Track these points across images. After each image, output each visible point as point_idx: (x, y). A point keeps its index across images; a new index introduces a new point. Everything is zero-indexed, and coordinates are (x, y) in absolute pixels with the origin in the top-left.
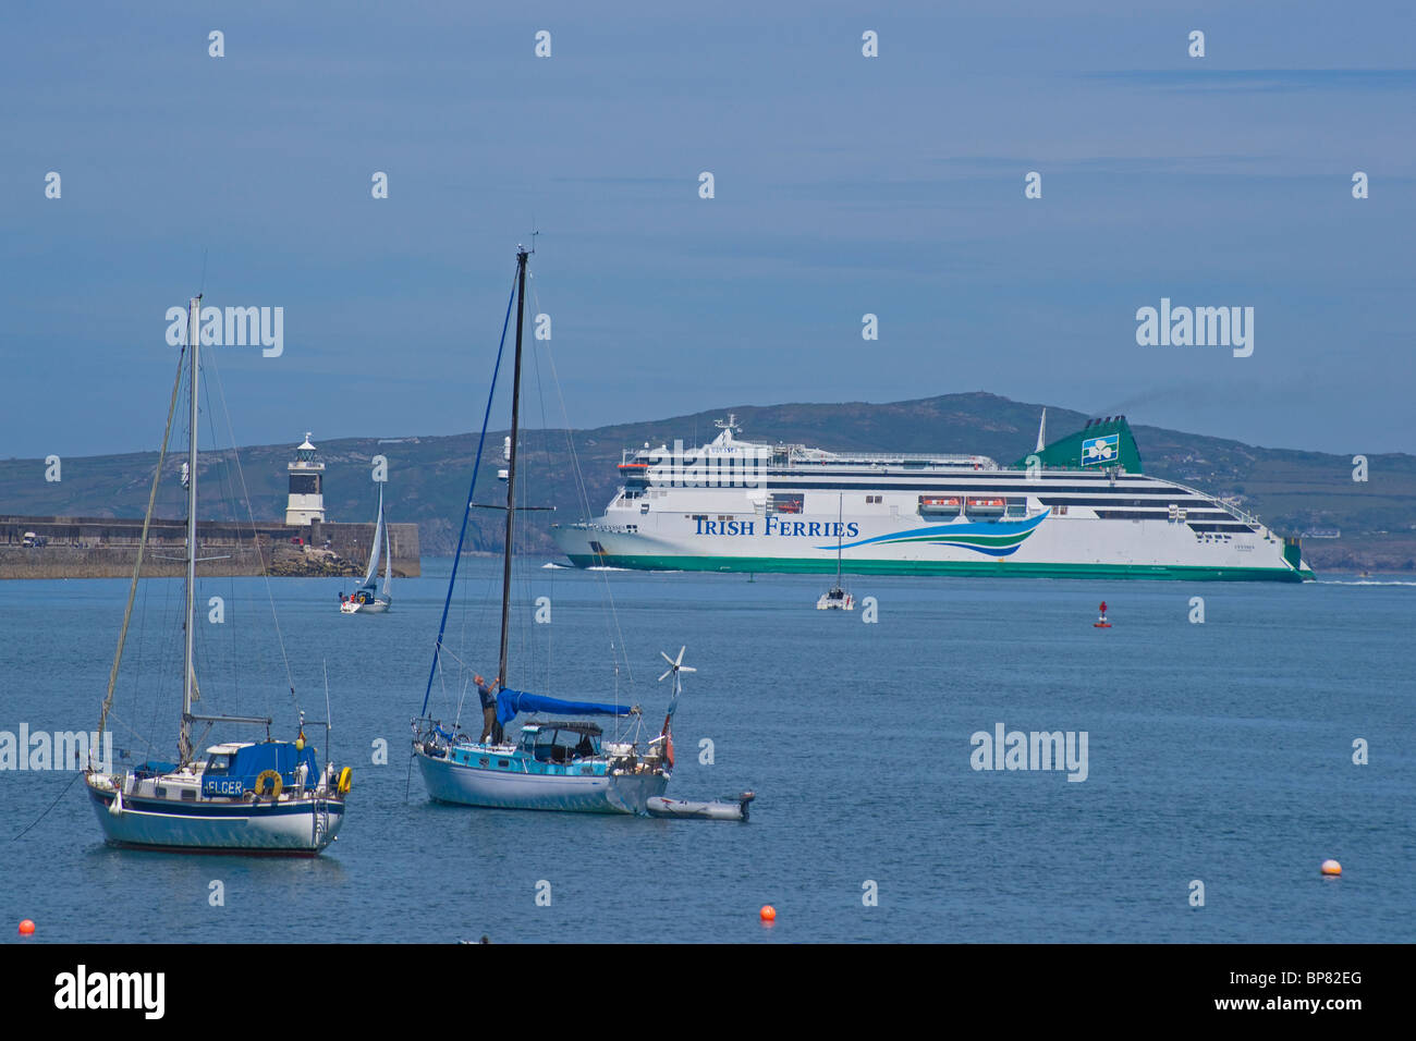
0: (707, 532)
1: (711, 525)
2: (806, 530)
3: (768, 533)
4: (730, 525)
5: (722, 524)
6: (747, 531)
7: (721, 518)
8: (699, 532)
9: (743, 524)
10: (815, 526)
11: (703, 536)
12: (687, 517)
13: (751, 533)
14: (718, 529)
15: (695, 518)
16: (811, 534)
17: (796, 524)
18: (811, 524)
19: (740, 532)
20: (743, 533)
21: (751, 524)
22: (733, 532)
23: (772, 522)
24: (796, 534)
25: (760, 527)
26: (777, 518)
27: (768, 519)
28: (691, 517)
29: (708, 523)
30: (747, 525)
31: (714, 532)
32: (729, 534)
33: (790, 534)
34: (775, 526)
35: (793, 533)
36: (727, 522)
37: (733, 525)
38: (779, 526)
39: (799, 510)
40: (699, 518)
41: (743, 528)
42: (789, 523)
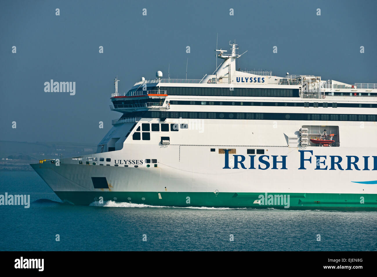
0: (236, 167)
1: (240, 159)
2: (344, 164)
3: (302, 167)
4: (261, 159)
5: (252, 158)
6: (279, 165)
7: (250, 151)
8: (227, 166)
9: (275, 157)
10: (353, 160)
11: (232, 171)
12: (213, 150)
13: (284, 167)
14: (247, 163)
15: (221, 151)
16: (349, 168)
17: (333, 158)
18: (349, 158)
19: (272, 166)
20: (275, 167)
21: (284, 158)
22: (264, 166)
23: (307, 155)
24: (333, 168)
25: (293, 161)
26: (312, 152)
27: (302, 153)
28: (217, 151)
29: (236, 157)
30: (279, 159)
31: (243, 167)
32: (260, 168)
33: (326, 169)
34: (310, 160)
35: (330, 167)
36: (257, 156)
37: (265, 159)
38: (314, 159)
39: (336, 143)
40: (226, 152)
41: (275, 162)
42: (325, 157)
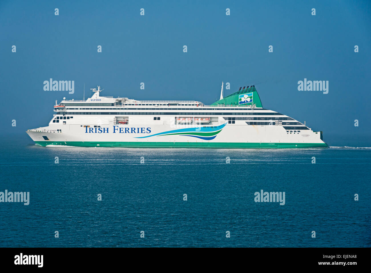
0: (90, 132)
1: (91, 129)
2: (130, 131)
3: (114, 132)
4: (99, 129)
5: (96, 129)
6: (106, 131)
7: (95, 126)
8: (87, 132)
9: (104, 129)
10: (133, 129)
11: (88, 133)
12: (81, 126)
13: (108, 132)
14: (94, 131)
15: (84, 126)
16: (132, 132)
17: (126, 129)
18: (132, 128)
19: (103, 132)
20: (104, 132)
21: (108, 129)
22: (100, 132)
23: (116, 128)
24: (126, 132)
25: (111, 130)
26: (118, 126)
27: (114, 127)
28: (83, 126)
29: (90, 128)
30: (106, 129)
31: (93, 132)
32: (99, 132)
33: (123, 133)
34: (117, 129)
35: (125, 132)
36: (98, 128)
37: (100, 129)
38: (119, 129)
39: (126, 123)
40: (87, 127)
41: (104, 130)
42: (123, 128)
